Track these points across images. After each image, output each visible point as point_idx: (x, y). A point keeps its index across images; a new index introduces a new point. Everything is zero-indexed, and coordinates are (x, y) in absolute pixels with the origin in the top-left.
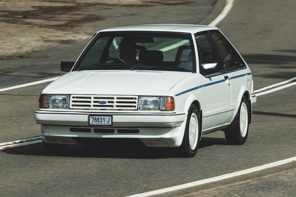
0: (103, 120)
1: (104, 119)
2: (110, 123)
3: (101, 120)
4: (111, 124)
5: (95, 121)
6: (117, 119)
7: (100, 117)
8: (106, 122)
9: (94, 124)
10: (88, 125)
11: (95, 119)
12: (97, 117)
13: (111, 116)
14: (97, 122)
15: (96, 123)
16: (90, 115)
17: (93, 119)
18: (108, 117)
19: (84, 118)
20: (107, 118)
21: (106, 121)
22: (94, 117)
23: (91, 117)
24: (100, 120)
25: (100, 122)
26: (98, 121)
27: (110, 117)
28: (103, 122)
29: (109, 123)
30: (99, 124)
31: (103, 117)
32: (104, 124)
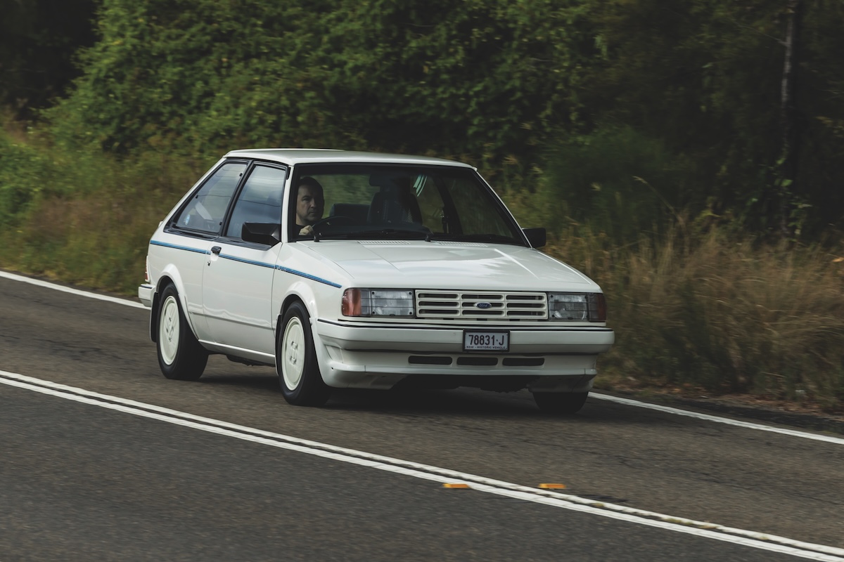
0: (491, 340)
1: (493, 338)
2: (505, 345)
3: (488, 340)
4: (506, 347)
5: (476, 342)
6: (518, 338)
7: (485, 334)
8: (497, 344)
9: (474, 348)
10: (461, 351)
11: (475, 339)
12: (479, 334)
13: (508, 332)
14: (479, 345)
15: (476, 346)
16: (465, 331)
17: (471, 337)
18: (501, 335)
19: (455, 337)
20: (498, 336)
21: (498, 342)
22: (474, 334)
23: (467, 334)
24: (486, 339)
25: (485, 345)
26: (482, 342)
27: (505, 335)
28: (491, 345)
29: (503, 346)
30: (484, 349)
31: (491, 335)
32: (492, 349)
